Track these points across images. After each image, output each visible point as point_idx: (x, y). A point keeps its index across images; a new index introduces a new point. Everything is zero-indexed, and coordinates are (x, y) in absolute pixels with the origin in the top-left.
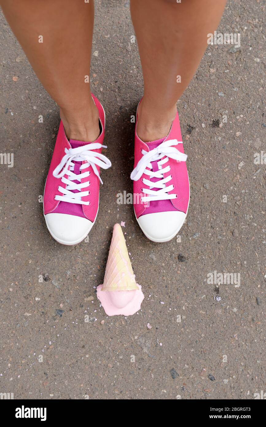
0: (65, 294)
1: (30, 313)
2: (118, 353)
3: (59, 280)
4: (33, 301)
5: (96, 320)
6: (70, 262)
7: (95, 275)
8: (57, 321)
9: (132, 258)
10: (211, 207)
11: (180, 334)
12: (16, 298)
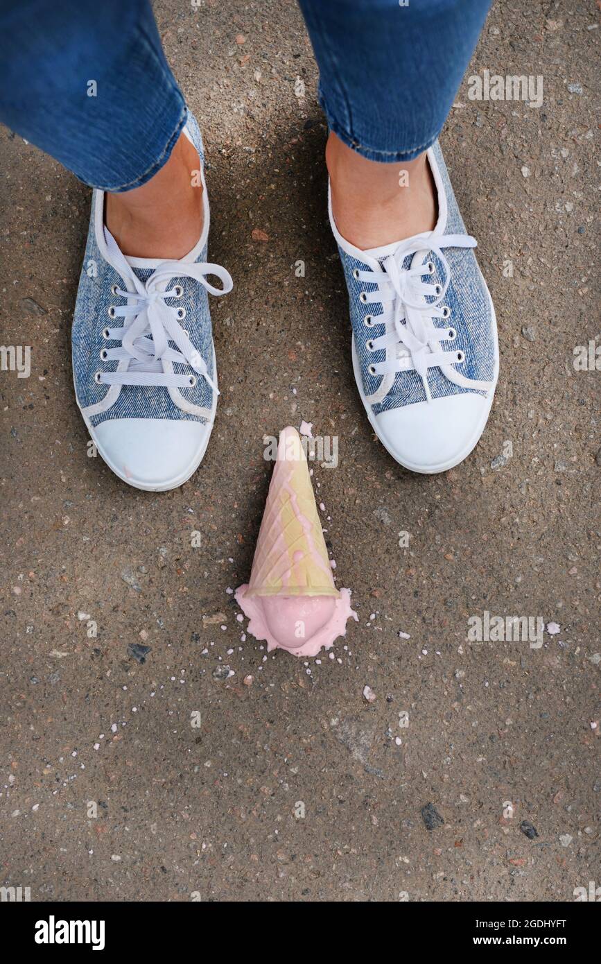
0: (153, 607)
1: (65, 652)
2: (286, 760)
3: (138, 570)
4: (72, 621)
5: (232, 673)
6: (169, 526)
7: (231, 560)
8: (133, 673)
9: (329, 518)
10: (541, 387)
11: (449, 717)
12: (29, 611)
